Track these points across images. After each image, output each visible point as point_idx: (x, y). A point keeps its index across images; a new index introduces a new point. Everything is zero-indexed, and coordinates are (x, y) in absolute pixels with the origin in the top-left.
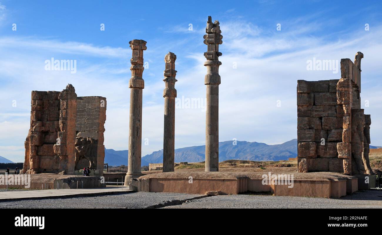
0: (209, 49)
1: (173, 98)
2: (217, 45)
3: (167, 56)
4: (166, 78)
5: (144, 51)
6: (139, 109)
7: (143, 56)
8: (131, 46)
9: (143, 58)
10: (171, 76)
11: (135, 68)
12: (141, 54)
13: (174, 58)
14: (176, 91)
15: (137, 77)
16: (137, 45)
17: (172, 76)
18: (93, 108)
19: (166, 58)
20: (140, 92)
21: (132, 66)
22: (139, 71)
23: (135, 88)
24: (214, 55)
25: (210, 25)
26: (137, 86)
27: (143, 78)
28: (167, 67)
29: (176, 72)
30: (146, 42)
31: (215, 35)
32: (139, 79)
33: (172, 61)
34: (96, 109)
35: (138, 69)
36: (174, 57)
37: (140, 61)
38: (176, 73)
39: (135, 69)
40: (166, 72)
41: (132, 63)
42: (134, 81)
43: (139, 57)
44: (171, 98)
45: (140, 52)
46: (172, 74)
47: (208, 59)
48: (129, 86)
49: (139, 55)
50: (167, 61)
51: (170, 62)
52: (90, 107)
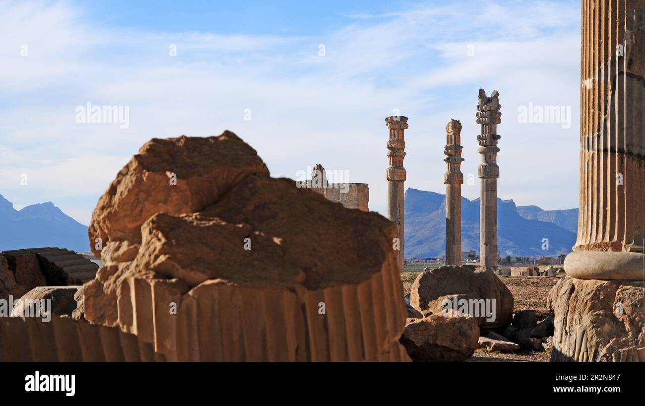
0: (483, 131)
1: (457, 186)
2: (493, 126)
3: (448, 126)
4: (447, 156)
5: (405, 130)
6: (399, 208)
7: (403, 137)
8: (387, 125)
9: (403, 139)
10: (453, 154)
11: (392, 154)
12: (400, 135)
13: (458, 128)
14: (462, 175)
15: (395, 166)
16: (395, 124)
17: (455, 155)
18: (349, 199)
19: (447, 129)
20: (399, 186)
21: (388, 151)
22: (399, 159)
23: (393, 180)
24: (488, 141)
25: (482, 101)
26: (396, 178)
27: (404, 166)
28: (448, 142)
29: (462, 147)
30: (408, 118)
31: (491, 113)
32: (399, 168)
33: (454, 132)
34: (353, 201)
35: (397, 156)
36: (458, 126)
37: (399, 144)
38: (462, 149)
39: (393, 156)
40: (447, 148)
41: (389, 148)
42: (392, 172)
43: (398, 139)
44: (455, 186)
45: (398, 133)
46: (456, 152)
47: (480, 144)
48: (386, 178)
49: (398, 136)
50: (448, 132)
51: (452, 134)
52: (345, 199)
